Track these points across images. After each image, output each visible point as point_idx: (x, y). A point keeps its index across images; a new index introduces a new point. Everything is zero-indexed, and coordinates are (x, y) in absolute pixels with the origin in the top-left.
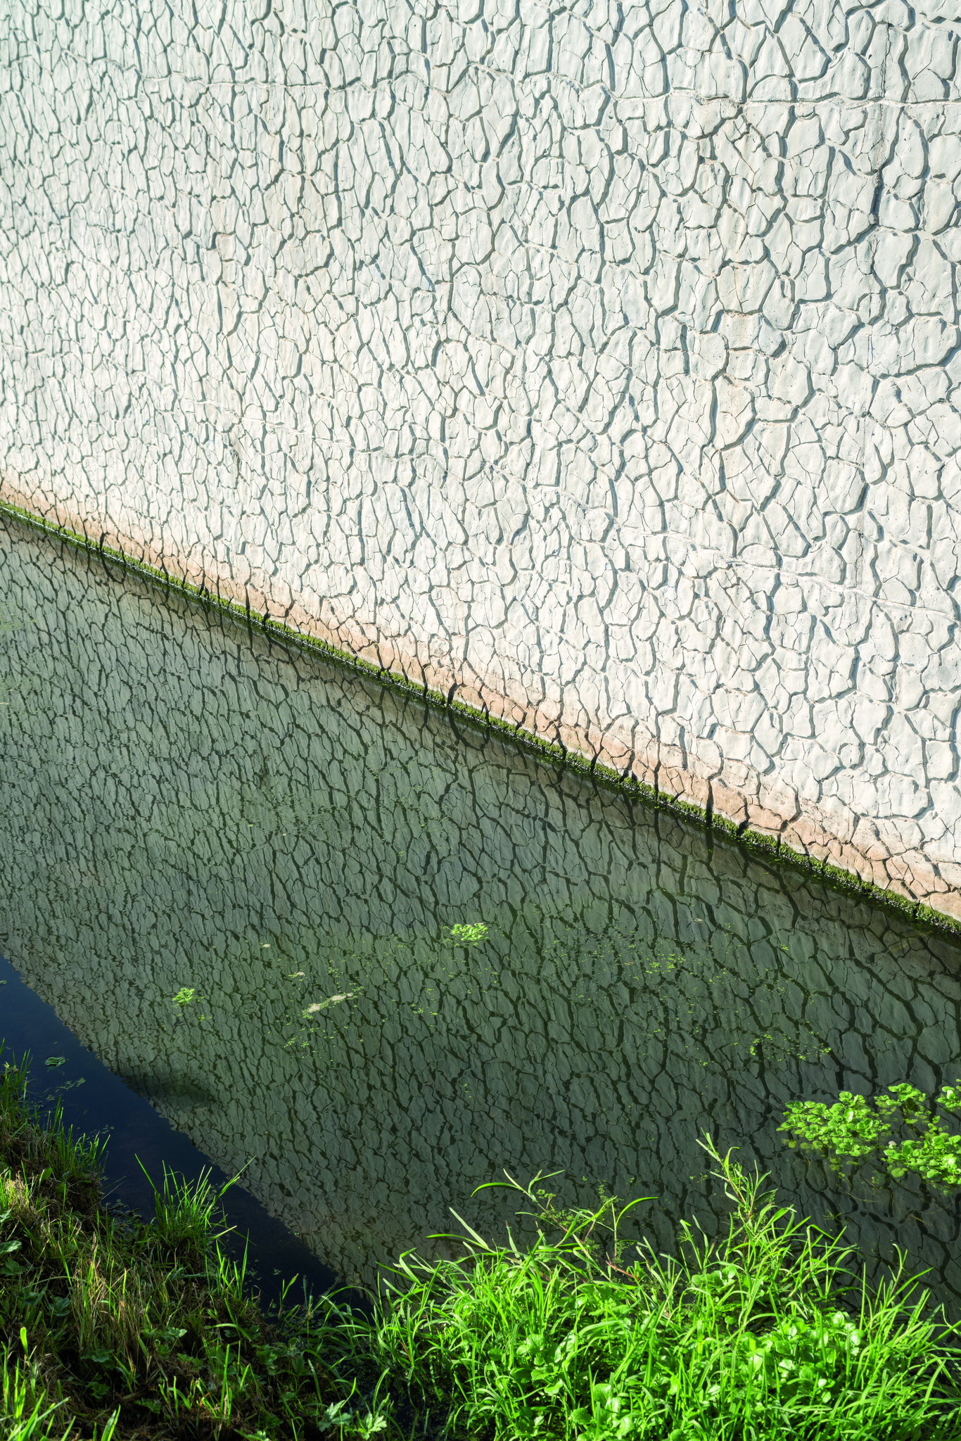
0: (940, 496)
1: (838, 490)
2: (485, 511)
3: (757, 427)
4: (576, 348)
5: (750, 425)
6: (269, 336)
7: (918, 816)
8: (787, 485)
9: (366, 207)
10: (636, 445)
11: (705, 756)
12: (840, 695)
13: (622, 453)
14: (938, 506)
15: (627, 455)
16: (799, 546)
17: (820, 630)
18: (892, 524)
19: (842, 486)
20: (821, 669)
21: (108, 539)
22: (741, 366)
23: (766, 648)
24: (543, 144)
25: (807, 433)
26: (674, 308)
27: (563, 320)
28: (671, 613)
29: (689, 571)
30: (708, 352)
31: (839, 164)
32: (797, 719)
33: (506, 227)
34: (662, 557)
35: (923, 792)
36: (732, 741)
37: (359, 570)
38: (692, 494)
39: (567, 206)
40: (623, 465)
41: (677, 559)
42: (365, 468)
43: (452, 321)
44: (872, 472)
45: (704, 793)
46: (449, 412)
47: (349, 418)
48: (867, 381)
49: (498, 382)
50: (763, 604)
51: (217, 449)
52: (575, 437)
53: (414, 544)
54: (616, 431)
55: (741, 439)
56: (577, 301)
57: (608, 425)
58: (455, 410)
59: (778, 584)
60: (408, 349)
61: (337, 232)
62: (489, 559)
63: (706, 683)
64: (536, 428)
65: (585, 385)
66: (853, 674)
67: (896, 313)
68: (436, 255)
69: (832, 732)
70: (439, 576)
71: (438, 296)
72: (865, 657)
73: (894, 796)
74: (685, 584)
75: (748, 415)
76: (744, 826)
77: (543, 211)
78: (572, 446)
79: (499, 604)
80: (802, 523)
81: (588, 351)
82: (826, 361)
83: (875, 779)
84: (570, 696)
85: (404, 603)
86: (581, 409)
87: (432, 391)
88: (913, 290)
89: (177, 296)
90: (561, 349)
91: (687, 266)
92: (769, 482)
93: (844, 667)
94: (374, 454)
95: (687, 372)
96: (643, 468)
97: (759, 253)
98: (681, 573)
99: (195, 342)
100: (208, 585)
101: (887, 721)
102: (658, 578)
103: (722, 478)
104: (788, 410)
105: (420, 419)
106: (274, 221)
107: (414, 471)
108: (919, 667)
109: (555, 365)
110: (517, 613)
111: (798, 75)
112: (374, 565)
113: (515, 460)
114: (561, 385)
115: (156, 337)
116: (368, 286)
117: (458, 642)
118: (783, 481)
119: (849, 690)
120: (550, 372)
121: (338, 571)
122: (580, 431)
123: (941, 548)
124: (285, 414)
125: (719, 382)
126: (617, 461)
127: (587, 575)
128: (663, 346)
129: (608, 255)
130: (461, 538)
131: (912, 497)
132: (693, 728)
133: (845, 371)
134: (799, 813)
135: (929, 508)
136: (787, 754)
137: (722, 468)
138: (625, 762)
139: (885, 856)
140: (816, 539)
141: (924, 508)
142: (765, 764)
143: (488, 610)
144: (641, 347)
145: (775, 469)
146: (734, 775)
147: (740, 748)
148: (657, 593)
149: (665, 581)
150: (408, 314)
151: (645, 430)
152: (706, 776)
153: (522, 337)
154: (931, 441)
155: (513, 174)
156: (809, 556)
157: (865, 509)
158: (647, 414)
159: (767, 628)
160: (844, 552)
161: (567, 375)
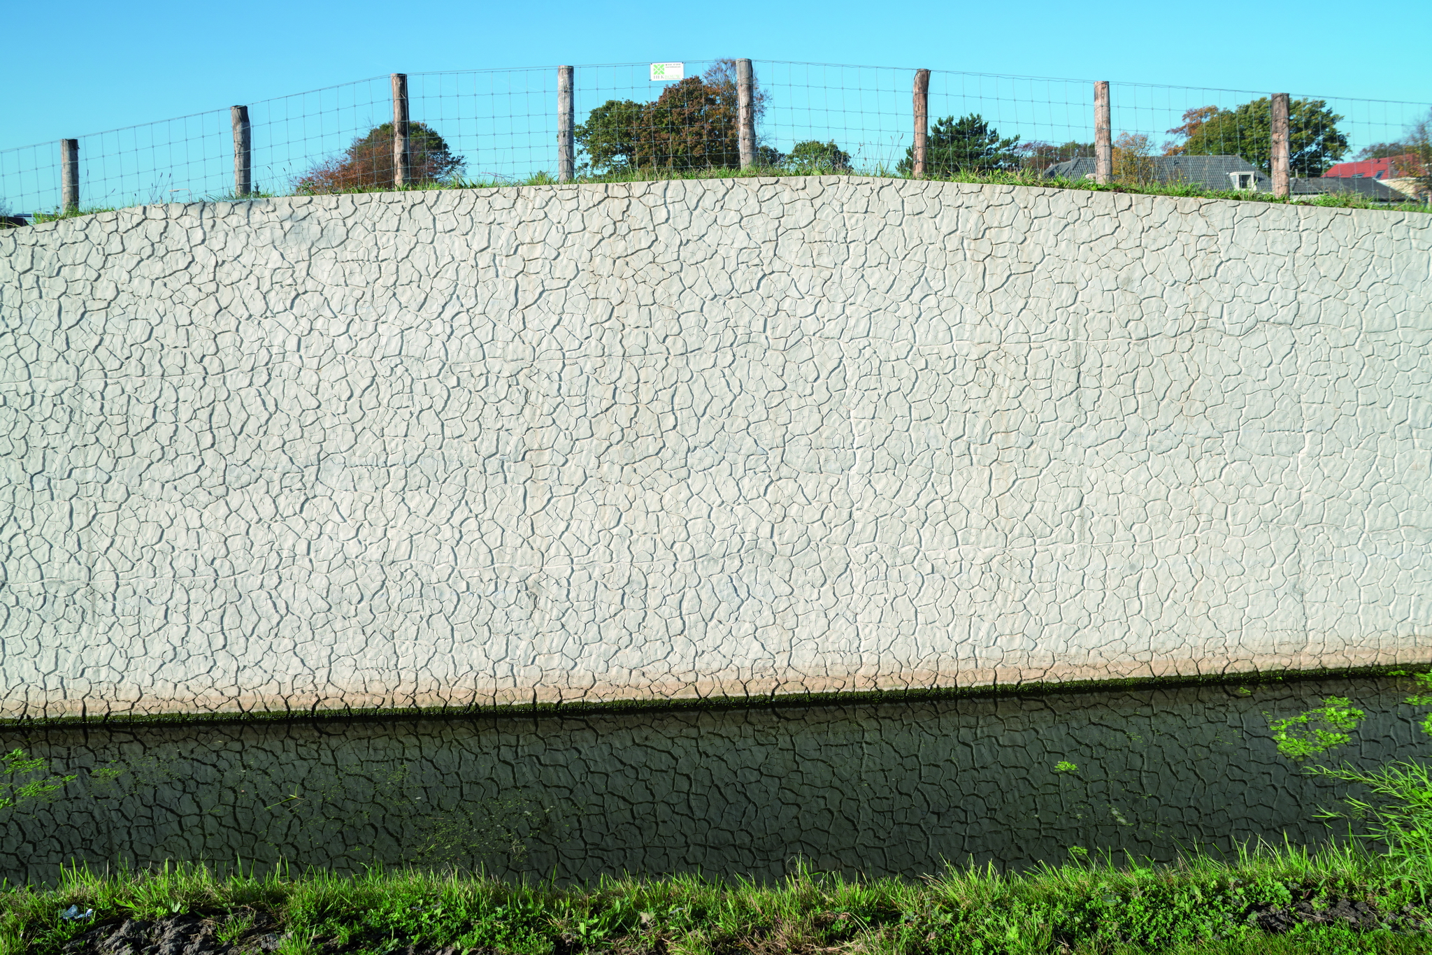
0: (202, 526)
1: (148, 536)
3: (99, 516)
7: (209, 672)
10: (19, 541)
11: (79, 688)
12: (159, 629)
13: (10, 547)
14: (201, 530)
15: (14, 547)
16: (128, 566)
17: (145, 602)
18: (179, 544)
19: (150, 534)
20: (147, 620)
23: (113, 619)
25: (128, 513)
26: (43, 471)
28: (50, 619)
29: (61, 594)
31: (133, 401)
32: (135, 649)
34: (42, 592)
35: (210, 659)
36: (96, 673)
38: (60, 556)
40: (11, 553)
41: (52, 591)
44: (165, 522)
45: (80, 707)
48: (158, 485)
55: (89, 524)
59: (118, 587)
63: (76, 649)
66: (166, 617)
67: (171, 455)
69: (157, 648)
73: (195, 666)
74: (59, 601)
75: (93, 512)
76: (108, 715)
80: (129, 555)
83: (184, 662)
91: (49, 451)
92: (108, 540)
93: (161, 614)
95: (52, 499)
96: (25, 551)
97: (94, 440)
98: (55, 597)
101: (187, 632)
102: (40, 604)
103: (79, 545)
104: (116, 506)
108: (201, 602)
111: (107, 369)
118: (116, 538)
119: (164, 625)
123: (205, 548)
125: (73, 501)
126: (7, 551)
128: (36, 490)
131: (188, 529)
132: (69, 675)
133: (146, 483)
134: (141, 695)
135: (198, 533)
136: (131, 668)
137: (79, 540)
138: (21, 710)
139: (194, 696)
140: (138, 560)
141: (195, 533)
142: (118, 678)
144: (21, 492)
145: (111, 533)
146: (99, 690)
147: (104, 672)
148: (40, 612)
149: (44, 605)
151: (25, 532)
152: (80, 698)
154: (195, 504)
156: (135, 569)
157: (163, 541)
158: (26, 524)
159: (113, 610)
160: (154, 562)
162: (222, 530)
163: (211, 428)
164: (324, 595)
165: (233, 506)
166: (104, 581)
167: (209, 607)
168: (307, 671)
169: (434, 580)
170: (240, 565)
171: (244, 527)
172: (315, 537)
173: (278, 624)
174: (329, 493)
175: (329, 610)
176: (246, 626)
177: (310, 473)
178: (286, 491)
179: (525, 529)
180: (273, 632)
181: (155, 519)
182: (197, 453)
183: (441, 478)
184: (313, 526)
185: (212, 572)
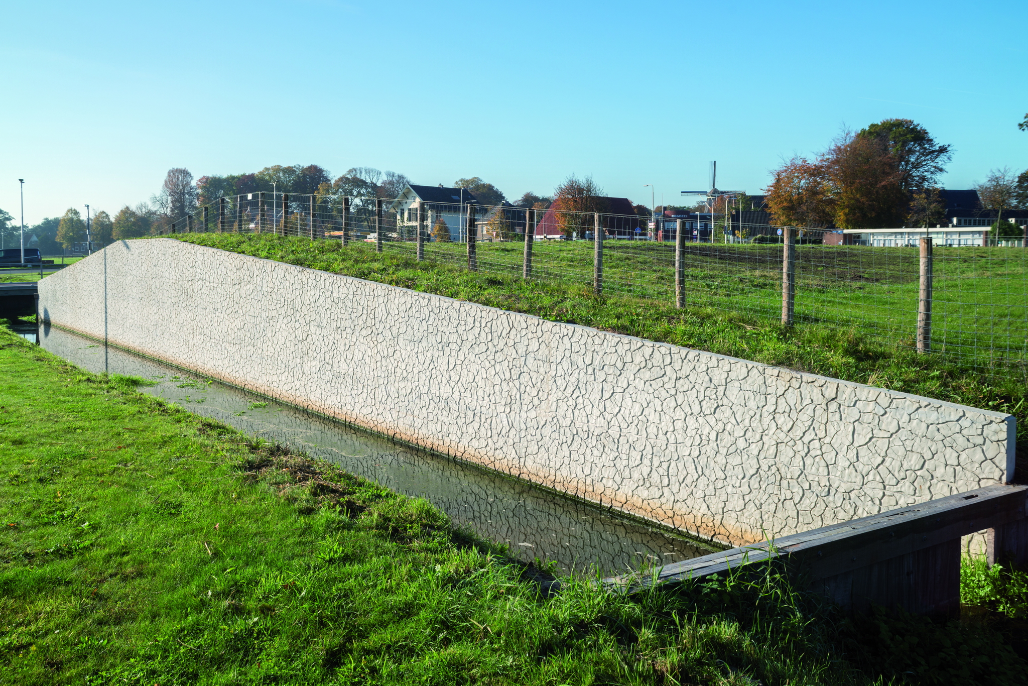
0: (662, 410)
3: (614, 395)
4: (563, 374)
5: (612, 394)
6: (465, 371)
7: (660, 498)
8: (623, 409)
10: (580, 400)
11: (599, 488)
12: (638, 466)
14: (661, 413)
15: (577, 403)
16: (626, 425)
17: (632, 448)
18: (650, 419)
19: (637, 409)
20: (632, 458)
21: (397, 435)
22: (610, 378)
23: (617, 454)
25: (628, 396)
26: (592, 364)
27: (559, 367)
28: (590, 446)
29: (595, 434)
30: (601, 375)
32: (626, 474)
34: (587, 430)
35: (661, 491)
36: (607, 482)
37: (490, 440)
38: (596, 412)
39: (562, 338)
41: (592, 430)
42: (494, 408)
43: (525, 367)
44: (645, 405)
45: (599, 498)
48: (643, 382)
49: (539, 384)
50: (616, 441)
51: (442, 404)
52: (562, 398)
53: (509, 431)
54: (575, 396)
55: (610, 398)
56: (564, 362)
57: (572, 395)
59: (620, 436)
61: (490, 343)
62: (534, 434)
63: (600, 465)
64: (550, 397)
65: (565, 384)
66: (641, 460)
67: (650, 366)
69: (636, 475)
70: (517, 440)
72: (644, 454)
73: (653, 493)
74: (594, 437)
75: (612, 391)
76: (611, 507)
77: (554, 339)
78: (561, 401)
79: (536, 447)
80: (627, 419)
81: (567, 375)
82: (632, 377)
83: (648, 488)
84: (558, 473)
85: (504, 449)
86: (564, 391)
88: (653, 360)
89: (434, 359)
90: (559, 374)
91: (595, 353)
92: (618, 409)
93: (639, 458)
94: (498, 404)
95: (595, 380)
96: (582, 406)
98: (593, 435)
99: (438, 373)
100: (434, 447)
101: (651, 471)
102: (586, 436)
103: (605, 408)
104: (623, 390)
105: (514, 394)
106: (470, 339)
108: (659, 456)
109: (557, 379)
110: (542, 449)
112: (495, 438)
114: (558, 384)
115: (424, 372)
116: (499, 358)
117: (522, 460)
118: (621, 408)
119: (640, 464)
120: (555, 381)
121: (482, 440)
122: (564, 396)
123: (663, 424)
124: (468, 394)
125: (603, 383)
126: (575, 404)
127: (565, 437)
128: (588, 374)
129: (573, 350)
130: (525, 428)
131: (655, 411)
132: (596, 479)
133: (637, 380)
134: (627, 501)
136: (623, 484)
137: (605, 405)
138: (575, 491)
139: (651, 510)
140: (631, 423)
141: (659, 414)
142: (617, 488)
143: (533, 448)
144: (582, 374)
145: (619, 405)
146: (608, 492)
147: (611, 482)
149: (588, 437)
151: (583, 396)
152: (600, 493)
158: (583, 392)
159: (618, 448)
161: (560, 381)
162: (672, 415)
163: (670, 353)
164: (723, 469)
166: (614, 432)
167: (662, 460)
168: (710, 513)
169: (789, 477)
170: (680, 440)
171: (683, 416)
172: (721, 431)
173: (697, 480)
174: (730, 405)
175: (725, 479)
177: (721, 389)
178: (707, 398)
179: (852, 455)
180: (694, 484)
182: (662, 367)
184: (720, 424)
185: (665, 439)
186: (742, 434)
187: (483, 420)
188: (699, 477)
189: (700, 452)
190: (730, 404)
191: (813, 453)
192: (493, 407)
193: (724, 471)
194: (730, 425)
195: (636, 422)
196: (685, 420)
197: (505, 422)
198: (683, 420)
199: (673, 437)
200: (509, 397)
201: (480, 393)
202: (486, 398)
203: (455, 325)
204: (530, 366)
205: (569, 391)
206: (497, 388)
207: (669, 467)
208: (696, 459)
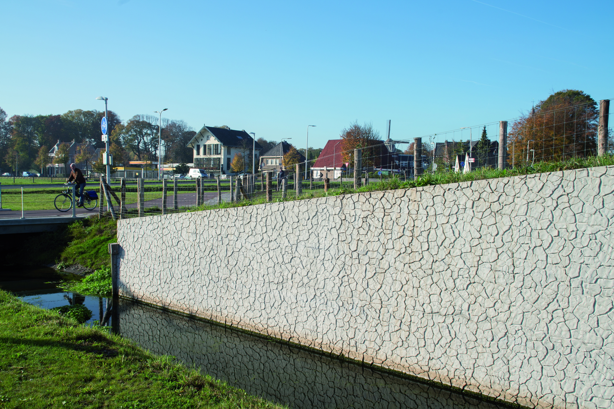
0: (420, 287)
2: (303, 295)
3: (376, 274)
4: (331, 258)
6: (242, 257)
9: (274, 229)
10: (346, 279)
12: (397, 331)
13: (342, 281)
14: (419, 289)
15: (343, 281)
17: (392, 317)
18: (409, 293)
19: (397, 286)
20: (392, 325)
24: (324, 217)
25: (389, 275)
27: (327, 252)
29: (359, 305)
30: (364, 259)
33: (313, 233)
34: (352, 303)
37: (263, 311)
38: (360, 289)
39: (330, 230)
40: (342, 283)
41: (356, 303)
44: (404, 282)
45: (362, 357)
46: (294, 273)
47: (264, 275)
48: (403, 264)
49: (309, 266)
50: (378, 312)
51: (221, 284)
52: (329, 277)
53: (281, 304)
54: (341, 276)
55: (373, 277)
56: (331, 249)
57: (338, 275)
58: (296, 272)
59: (382, 307)
60: (283, 259)
62: (303, 306)
63: (363, 331)
64: (318, 276)
65: (333, 266)
66: (400, 326)
67: (409, 251)
68: (293, 239)
69: (395, 339)
70: (288, 311)
71: (293, 247)
72: (403, 322)
73: (411, 352)
74: (358, 308)
76: (372, 364)
78: (329, 279)
79: (306, 316)
80: (388, 294)
81: (334, 259)
82: (393, 261)
83: (406, 349)
84: (325, 337)
85: (277, 318)
86: (331, 271)
87: (290, 268)
88: (412, 247)
89: (214, 248)
90: (326, 259)
91: (359, 242)
92: (379, 286)
93: (398, 324)
94: (271, 283)
95: (359, 263)
96: (347, 284)
97: (378, 240)
98: (357, 306)
99: (218, 259)
101: (409, 335)
102: (351, 307)
103: (368, 285)
104: (384, 271)
105: (285, 275)
106: (247, 231)
107: (283, 286)
108: (416, 323)
109: (325, 262)
110: (311, 318)
111: (385, 208)
112: (268, 310)
113: (312, 283)
114: (326, 267)
115: (205, 258)
116: (273, 246)
117: (293, 327)
118: (383, 285)
119: (399, 329)
120: (323, 264)
121: (257, 312)
123: (420, 297)
124: (244, 275)
125: (367, 265)
127: (332, 308)
128: (353, 258)
129: (340, 239)
130: (296, 301)
131: (414, 287)
132: (359, 342)
133: (397, 263)
134: (387, 358)
136: (384, 345)
137: (368, 283)
138: (340, 351)
139: (409, 366)
140: (391, 297)
141: (416, 290)
142: (378, 348)
143: (303, 317)
144: (348, 258)
145: (381, 283)
146: (370, 352)
147: (372, 344)
148: (351, 311)
149: (353, 308)
150: (284, 251)
151: (348, 275)
152: (362, 353)
153: (316, 256)
154: (417, 276)
155: (316, 223)
156: (389, 301)
157: (402, 290)
158: (349, 272)
159: (379, 317)
160: (397, 299)
161: (328, 264)
162: (428, 290)
163: (428, 241)
164: (474, 333)
165: (435, 281)
167: (419, 326)
168: (462, 368)
170: (435, 309)
171: (438, 291)
172: (473, 303)
173: (450, 342)
175: (476, 341)
176: (435, 339)
177: (473, 270)
178: (460, 277)
180: (448, 345)
181: (400, 280)
182: (421, 252)
183: (544, 284)
184: (472, 297)
185: (422, 310)
186: (492, 305)
187: (258, 295)
188: (453, 339)
189: (453, 319)
190: (482, 282)
191: (556, 320)
192: (267, 285)
193: (475, 335)
194: (481, 298)
195: (395, 296)
196: (440, 294)
197: (278, 298)
198: (438, 294)
199: (429, 308)
200: (281, 277)
201: (255, 274)
202: (261, 278)
203: (233, 221)
204: (301, 252)
205: (336, 271)
206: (271, 270)
207: (425, 332)
208: (449, 326)
